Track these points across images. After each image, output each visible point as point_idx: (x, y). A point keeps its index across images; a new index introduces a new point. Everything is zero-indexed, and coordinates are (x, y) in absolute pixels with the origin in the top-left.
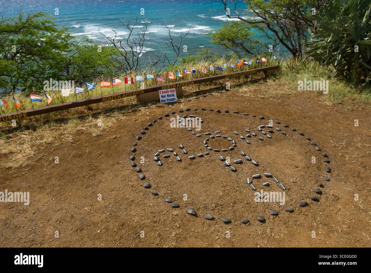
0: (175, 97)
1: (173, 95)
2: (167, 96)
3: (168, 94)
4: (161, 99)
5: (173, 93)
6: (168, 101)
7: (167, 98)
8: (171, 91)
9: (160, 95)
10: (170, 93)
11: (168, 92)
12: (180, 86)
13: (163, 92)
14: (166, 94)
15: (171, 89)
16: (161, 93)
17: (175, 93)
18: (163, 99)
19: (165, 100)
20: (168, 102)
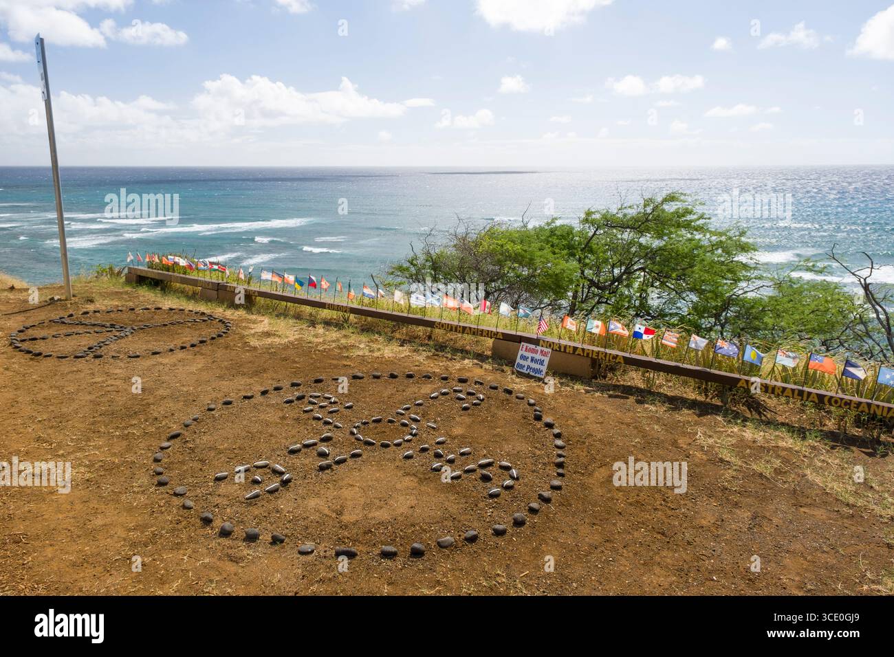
0: (544, 368)
1: (542, 363)
2: (529, 360)
3: (534, 355)
4: (518, 360)
5: (543, 358)
6: (528, 370)
7: (528, 363)
8: (542, 352)
9: (520, 353)
10: (538, 356)
11: (536, 352)
12: (584, 353)
13: (526, 349)
14: (529, 355)
15: (543, 348)
16: (523, 350)
17: (547, 360)
18: (522, 362)
19: (524, 366)
20: (527, 372)
